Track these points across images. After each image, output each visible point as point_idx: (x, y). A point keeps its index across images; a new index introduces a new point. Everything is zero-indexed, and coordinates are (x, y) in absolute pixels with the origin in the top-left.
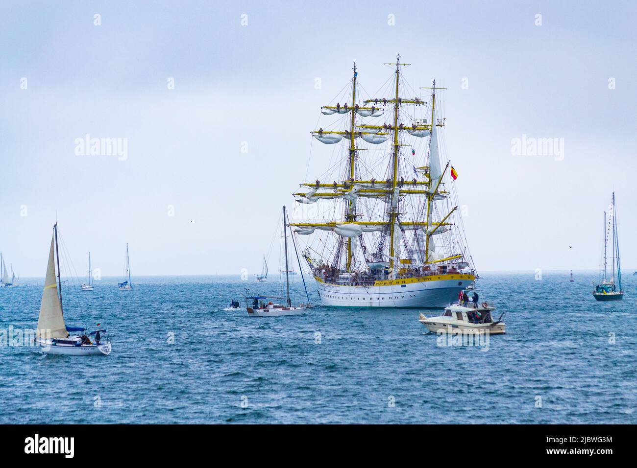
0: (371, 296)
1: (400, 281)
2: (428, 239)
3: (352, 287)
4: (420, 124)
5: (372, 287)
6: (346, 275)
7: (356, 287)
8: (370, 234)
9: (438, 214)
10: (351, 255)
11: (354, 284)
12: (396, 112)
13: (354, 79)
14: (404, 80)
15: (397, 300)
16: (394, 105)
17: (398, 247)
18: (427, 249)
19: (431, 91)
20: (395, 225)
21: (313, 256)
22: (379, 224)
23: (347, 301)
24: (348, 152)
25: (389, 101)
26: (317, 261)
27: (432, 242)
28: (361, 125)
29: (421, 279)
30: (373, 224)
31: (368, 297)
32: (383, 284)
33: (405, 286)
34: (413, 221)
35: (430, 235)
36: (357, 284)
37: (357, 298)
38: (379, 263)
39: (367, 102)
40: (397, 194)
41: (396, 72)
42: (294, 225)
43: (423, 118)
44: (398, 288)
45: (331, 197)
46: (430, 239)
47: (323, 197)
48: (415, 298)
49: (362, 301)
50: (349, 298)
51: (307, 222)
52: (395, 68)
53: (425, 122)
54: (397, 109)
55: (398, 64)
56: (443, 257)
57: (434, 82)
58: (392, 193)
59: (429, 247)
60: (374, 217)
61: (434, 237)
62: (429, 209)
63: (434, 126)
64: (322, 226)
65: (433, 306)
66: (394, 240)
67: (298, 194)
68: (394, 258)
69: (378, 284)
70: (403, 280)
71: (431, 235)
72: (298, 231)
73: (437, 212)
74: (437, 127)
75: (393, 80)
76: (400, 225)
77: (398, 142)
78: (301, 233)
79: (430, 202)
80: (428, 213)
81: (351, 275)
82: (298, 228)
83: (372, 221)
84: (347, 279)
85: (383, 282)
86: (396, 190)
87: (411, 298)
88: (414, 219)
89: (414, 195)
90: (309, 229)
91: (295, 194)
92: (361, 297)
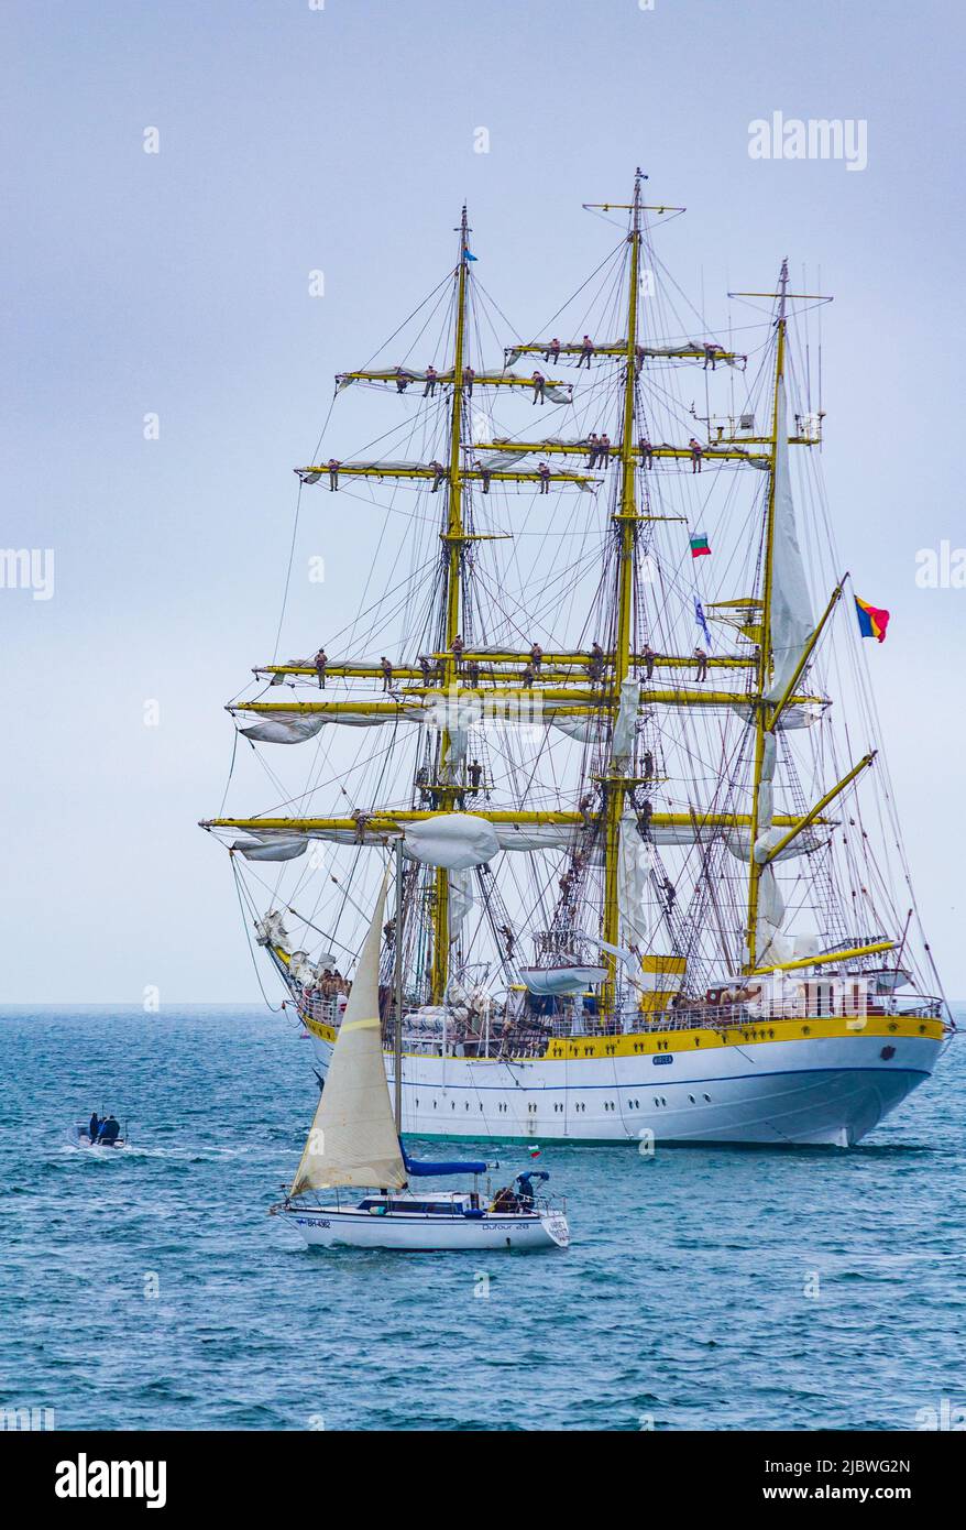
0: (531, 1097)
1: (651, 1040)
2: (755, 878)
3: (455, 1060)
4: (726, 435)
5: (536, 1062)
6: (429, 1014)
7: (471, 1060)
8: (518, 857)
9: (794, 784)
10: (444, 938)
11: (459, 1048)
12: (629, 391)
13: (463, 272)
14: (659, 268)
15: (635, 1113)
16: (621, 364)
17: (638, 911)
18: (752, 919)
19: (768, 309)
20: (624, 824)
21: (298, 938)
22: (560, 820)
23: (434, 1113)
24: (434, 549)
25: (602, 350)
26: (314, 958)
27: (774, 892)
28: (495, 441)
29: (733, 1034)
30: (539, 820)
31: (518, 1101)
32: (581, 1052)
33: (668, 1060)
34: (692, 812)
35: (763, 865)
36: (470, 1051)
37: (474, 1106)
38: (568, 973)
39: (516, 353)
40: (631, 703)
41: (630, 239)
42: (230, 823)
43: (738, 413)
44: (639, 1067)
45: (372, 717)
46: (762, 880)
47: (340, 716)
48: (710, 1106)
49: (497, 1115)
50: (445, 1103)
51: (280, 814)
52: (625, 220)
53: (747, 425)
54: (631, 379)
55: (637, 207)
56: (813, 946)
57: (784, 270)
58: (609, 701)
59: (761, 911)
60: (535, 792)
61: (785, 869)
62: (760, 763)
63: (781, 442)
64: (336, 827)
65: (780, 1140)
66: (621, 882)
67: (248, 707)
68: (621, 950)
69: (558, 1052)
70: (661, 1036)
71: (769, 861)
72: (245, 848)
73: (792, 774)
74: (793, 446)
75: (617, 269)
76: (645, 824)
77: (633, 508)
78: (253, 853)
79: (767, 735)
80: (759, 779)
81: (452, 1014)
82: (245, 837)
83: (528, 808)
84: (437, 1029)
85: (581, 1044)
86: (626, 692)
87: (694, 1108)
88: (694, 801)
89: (697, 710)
90: (289, 841)
91: (235, 703)
92: (492, 1099)
